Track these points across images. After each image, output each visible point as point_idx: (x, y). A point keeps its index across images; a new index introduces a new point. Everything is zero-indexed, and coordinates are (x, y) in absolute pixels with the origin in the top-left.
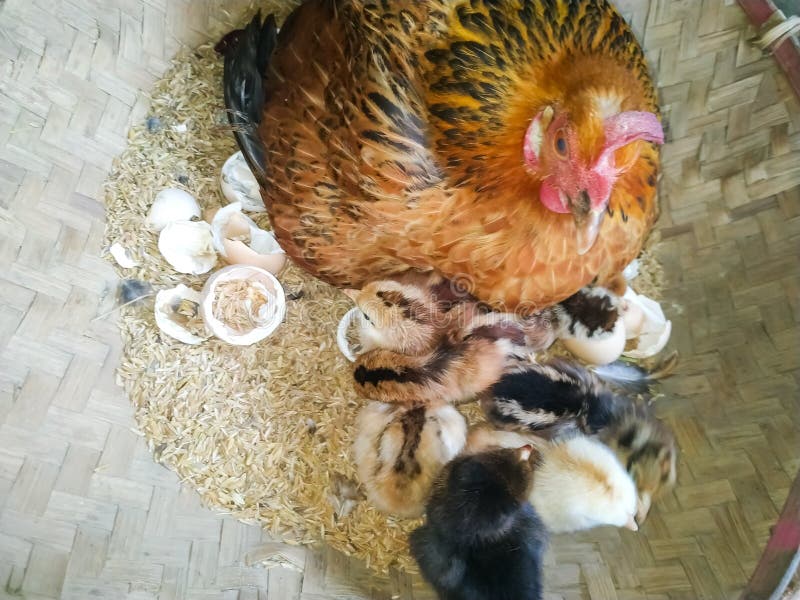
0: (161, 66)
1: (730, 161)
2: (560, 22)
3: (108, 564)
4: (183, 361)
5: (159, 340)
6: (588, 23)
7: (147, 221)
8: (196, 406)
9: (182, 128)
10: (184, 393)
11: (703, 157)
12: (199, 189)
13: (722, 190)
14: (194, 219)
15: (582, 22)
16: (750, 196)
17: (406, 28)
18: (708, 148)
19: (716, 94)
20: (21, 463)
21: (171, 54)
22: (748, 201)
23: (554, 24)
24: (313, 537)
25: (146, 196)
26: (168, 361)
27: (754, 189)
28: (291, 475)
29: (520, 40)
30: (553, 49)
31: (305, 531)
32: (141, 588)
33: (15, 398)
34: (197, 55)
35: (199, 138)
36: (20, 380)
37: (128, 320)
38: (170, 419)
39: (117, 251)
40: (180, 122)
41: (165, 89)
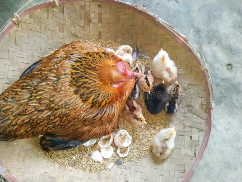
0: (57, 166)
1: (86, 20)
2: (91, 81)
3: (176, 158)
4: (133, 150)
5: (129, 155)
6: (91, 75)
7: (101, 162)
8: (142, 146)
9: (74, 158)
10: (140, 149)
11: (82, 25)
12: (92, 151)
13: (93, 23)
14: (100, 151)
15: (90, 76)
16: (97, 18)
17: (82, 114)
18: (80, 24)
19: (66, 18)
20: (160, 176)
21: (52, 164)
22: (98, 19)
23: (92, 83)
24: (166, 122)
25: (95, 163)
26: (133, 153)
27: (95, 17)
28: (155, 126)
29: (95, 90)
30: (98, 84)
31: (165, 123)
32: (180, 152)
33: (147, 180)
34: (51, 157)
35: (76, 153)
36: (144, 180)
37: (125, 162)
38: (146, 150)
39: (109, 167)
40: (72, 158)
41: (63, 164)
